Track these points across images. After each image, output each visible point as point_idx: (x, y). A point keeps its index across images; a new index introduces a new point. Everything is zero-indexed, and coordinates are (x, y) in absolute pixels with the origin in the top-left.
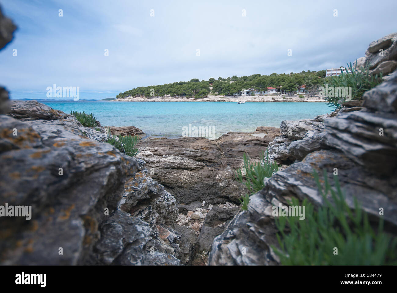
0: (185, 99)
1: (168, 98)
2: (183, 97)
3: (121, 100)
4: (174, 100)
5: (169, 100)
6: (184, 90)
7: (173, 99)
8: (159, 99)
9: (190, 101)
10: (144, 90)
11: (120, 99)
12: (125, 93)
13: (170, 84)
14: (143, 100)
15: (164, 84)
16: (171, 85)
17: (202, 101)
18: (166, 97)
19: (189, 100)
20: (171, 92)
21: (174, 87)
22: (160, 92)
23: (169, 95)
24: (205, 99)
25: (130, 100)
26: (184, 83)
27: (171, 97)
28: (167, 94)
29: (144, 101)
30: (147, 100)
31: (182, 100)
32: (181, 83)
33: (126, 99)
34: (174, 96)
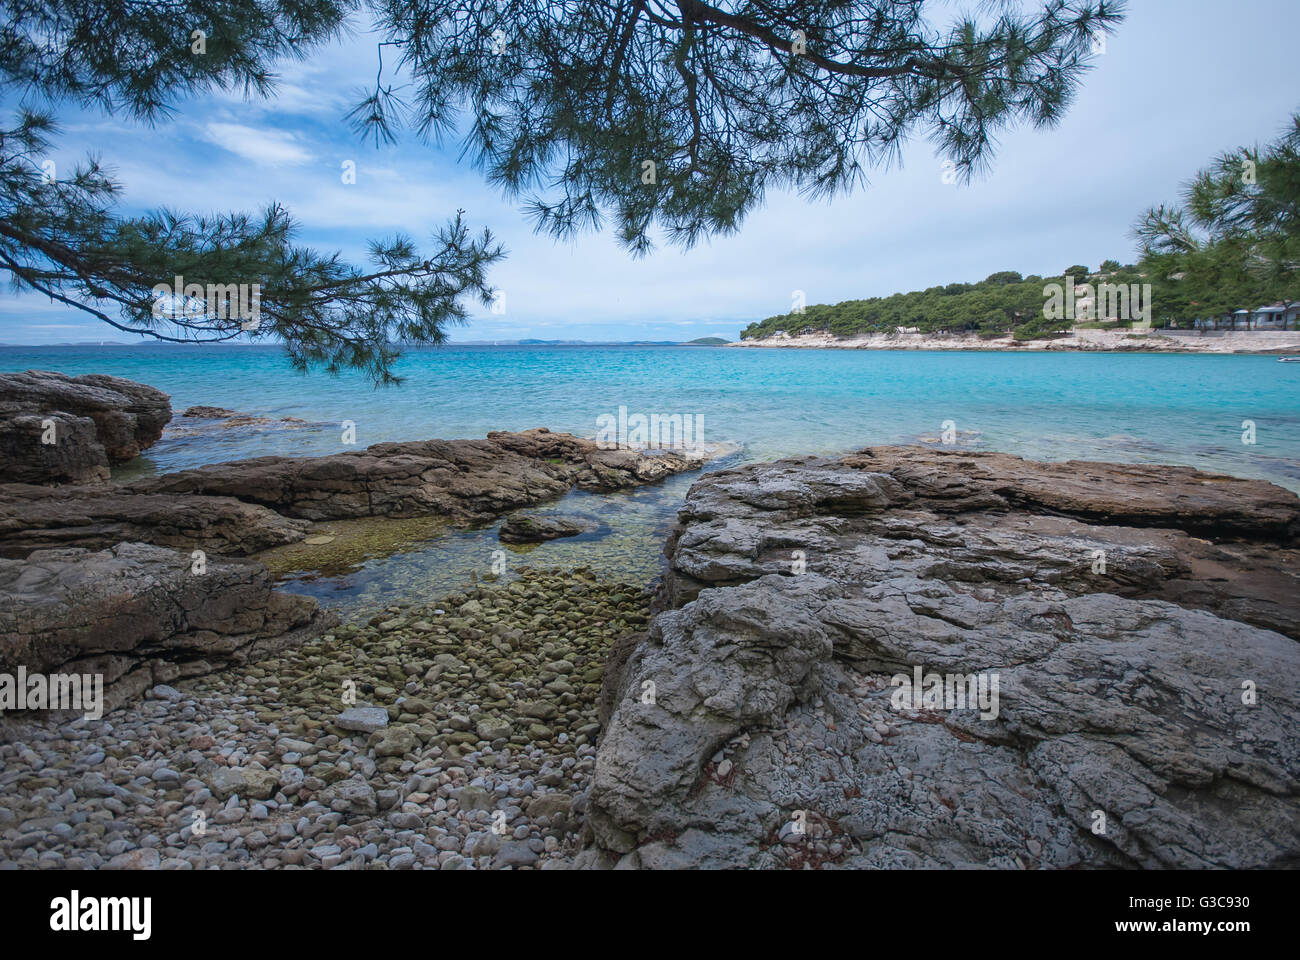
0: (974, 341)
1: (911, 338)
2: (966, 336)
3: (755, 343)
4: (934, 344)
5: (914, 344)
6: (973, 312)
7: (929, 342)
8: (878, 341)
9: (998, 350)
10: (830, 315)
11: (751, 341)
12: (764, 325)
13: (914, 294)
14: (823, 344)
15: (891, 295)
16: (918, 297)
17: (1047, 348)
18: (901, 336)
19: (992, 344)
20: (921, 318)
21: (931, 304)
22: (882, 319)
23: (914, 329)
24: (1057, 342)
25: (784, 344)
26: (967, 288)
27: (919, 336)
28: (907, 324)
29: (827, 348)
30: (838, 344)
31: (961, 345)
32: (955, 290)
33: (772, 342)
34: (930, 332)
